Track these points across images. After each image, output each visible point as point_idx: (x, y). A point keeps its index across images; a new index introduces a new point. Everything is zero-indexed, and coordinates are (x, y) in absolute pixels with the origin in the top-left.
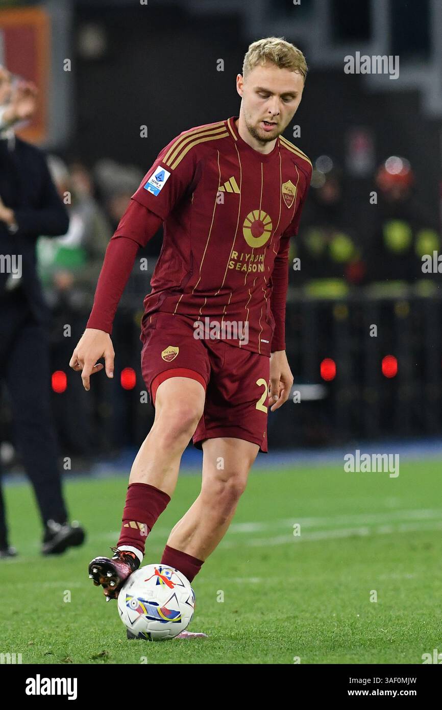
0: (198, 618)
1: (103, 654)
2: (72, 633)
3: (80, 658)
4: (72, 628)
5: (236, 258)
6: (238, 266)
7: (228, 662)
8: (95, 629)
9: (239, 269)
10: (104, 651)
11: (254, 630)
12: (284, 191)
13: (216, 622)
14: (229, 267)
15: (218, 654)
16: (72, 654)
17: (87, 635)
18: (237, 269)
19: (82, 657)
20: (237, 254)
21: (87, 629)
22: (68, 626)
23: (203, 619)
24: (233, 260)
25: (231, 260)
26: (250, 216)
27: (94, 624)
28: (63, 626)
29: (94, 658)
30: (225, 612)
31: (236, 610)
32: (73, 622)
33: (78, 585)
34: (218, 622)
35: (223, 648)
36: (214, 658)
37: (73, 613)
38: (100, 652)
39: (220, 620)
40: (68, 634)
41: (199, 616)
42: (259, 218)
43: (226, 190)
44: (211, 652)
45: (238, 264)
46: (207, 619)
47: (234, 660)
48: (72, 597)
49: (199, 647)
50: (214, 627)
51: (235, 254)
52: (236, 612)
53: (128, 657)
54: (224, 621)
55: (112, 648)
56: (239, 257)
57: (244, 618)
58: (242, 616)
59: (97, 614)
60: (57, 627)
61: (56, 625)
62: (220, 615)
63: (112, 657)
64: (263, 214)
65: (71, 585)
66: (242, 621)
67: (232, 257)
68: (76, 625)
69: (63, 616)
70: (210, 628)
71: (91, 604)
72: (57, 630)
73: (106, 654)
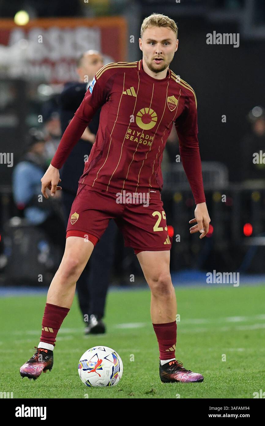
0: (207, 371)
1: (152, 391)
2: (134, 379)
3: (139, 393)
4: (135, 376)
5: (130, 133)
6: (131, 138)
7: (224, 397)
8: (148, 376)
9: (132, 140)
10: (152, 389)
11: (240, 378)
12: (168, 101)
13: (218, 374)
14: (126, 138)
15: (218, 392)
16: (134, 391)
17: (143, 380)
18: (131, 139)
19: (140, 392)
20: (131, 131)
21: (143, 376)
22: (132, 374)
23: (210, 372)
24: (129, 134)
25: (127, 134)
26: (142, 110)
27: (148, 373)
28: (130, 375)
29: (147, 393)
30: (223, 368)
31: (229, 367)
32: (135, 372)
33: (138, 351)
34: (219, 373)
35: (221, 389)
36: (216, 395)
37: (135, 367)
38: (151, 390)
39: (220, 372)
40: (132, 379)
41: (208, 370)
42: (149, 112)
43: (127, 94)
44: (214, 391)
45: (132, 136)
46: (212, 372)
47: (227, 395)
48: (135, 358)
49: (207, 388)
50: (217, 377)
51: (130, 130)
52: (229, 368)
53: (166, 393)
54: (222, 373)
55: (157, 388)
56: (132, 132)
57: (234, 371)
58: (233, 370)
59: (149, 367)
60: (126, 375)
61: (125, 374)
62: (220, 369)
63: (157, 393)
64: (152, 111)
65: (134, 351)
66: (233, 374)
67: (128, 132)
68: (137, 374)
69: (129, 368)
70: (214, 377)
71: (145, 362)
72: (126, 377)
73: (154, 391)
